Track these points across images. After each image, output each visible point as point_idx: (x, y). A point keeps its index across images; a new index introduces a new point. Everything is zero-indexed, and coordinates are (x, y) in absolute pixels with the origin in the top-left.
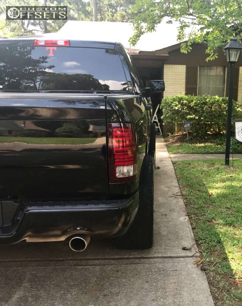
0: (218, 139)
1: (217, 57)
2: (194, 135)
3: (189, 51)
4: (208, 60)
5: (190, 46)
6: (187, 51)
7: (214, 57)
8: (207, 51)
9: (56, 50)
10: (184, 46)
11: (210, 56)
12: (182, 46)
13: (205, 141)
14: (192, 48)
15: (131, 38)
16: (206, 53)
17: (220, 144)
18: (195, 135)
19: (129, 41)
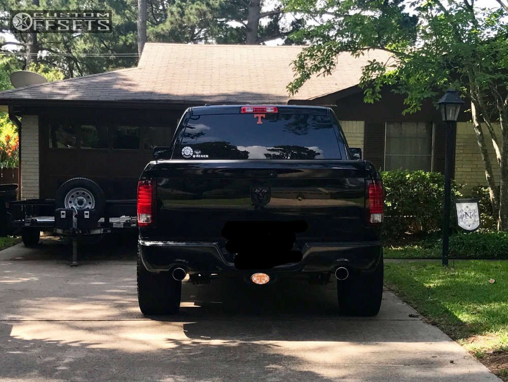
0: (425, 240)
1: (420, 109)
2: (384, 234)
3: (378, 99)
4: (406, 113)
5: (379, 93)
6: (374, 99)
7: (416, 109)
8: (407, 101)
9: (264, 117)
10: (369, 92)
11: (410, 107)
12: (366, 93)
13: (403, 243)
14: (381, 95)
15: (291, 83)
16: (404, 103)
17: (429, 247)
18: (386, 234)
19: (287, 87)
